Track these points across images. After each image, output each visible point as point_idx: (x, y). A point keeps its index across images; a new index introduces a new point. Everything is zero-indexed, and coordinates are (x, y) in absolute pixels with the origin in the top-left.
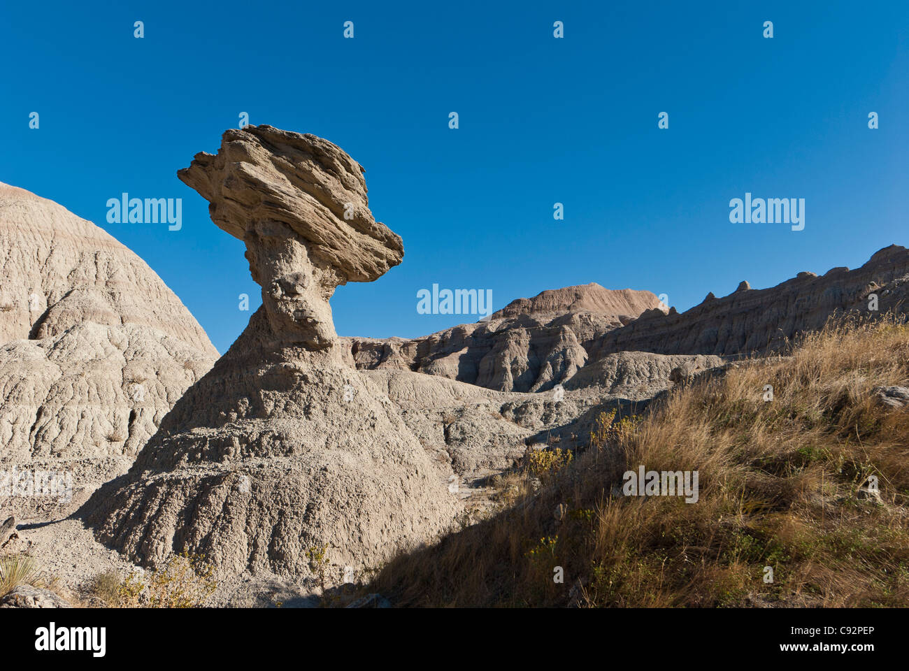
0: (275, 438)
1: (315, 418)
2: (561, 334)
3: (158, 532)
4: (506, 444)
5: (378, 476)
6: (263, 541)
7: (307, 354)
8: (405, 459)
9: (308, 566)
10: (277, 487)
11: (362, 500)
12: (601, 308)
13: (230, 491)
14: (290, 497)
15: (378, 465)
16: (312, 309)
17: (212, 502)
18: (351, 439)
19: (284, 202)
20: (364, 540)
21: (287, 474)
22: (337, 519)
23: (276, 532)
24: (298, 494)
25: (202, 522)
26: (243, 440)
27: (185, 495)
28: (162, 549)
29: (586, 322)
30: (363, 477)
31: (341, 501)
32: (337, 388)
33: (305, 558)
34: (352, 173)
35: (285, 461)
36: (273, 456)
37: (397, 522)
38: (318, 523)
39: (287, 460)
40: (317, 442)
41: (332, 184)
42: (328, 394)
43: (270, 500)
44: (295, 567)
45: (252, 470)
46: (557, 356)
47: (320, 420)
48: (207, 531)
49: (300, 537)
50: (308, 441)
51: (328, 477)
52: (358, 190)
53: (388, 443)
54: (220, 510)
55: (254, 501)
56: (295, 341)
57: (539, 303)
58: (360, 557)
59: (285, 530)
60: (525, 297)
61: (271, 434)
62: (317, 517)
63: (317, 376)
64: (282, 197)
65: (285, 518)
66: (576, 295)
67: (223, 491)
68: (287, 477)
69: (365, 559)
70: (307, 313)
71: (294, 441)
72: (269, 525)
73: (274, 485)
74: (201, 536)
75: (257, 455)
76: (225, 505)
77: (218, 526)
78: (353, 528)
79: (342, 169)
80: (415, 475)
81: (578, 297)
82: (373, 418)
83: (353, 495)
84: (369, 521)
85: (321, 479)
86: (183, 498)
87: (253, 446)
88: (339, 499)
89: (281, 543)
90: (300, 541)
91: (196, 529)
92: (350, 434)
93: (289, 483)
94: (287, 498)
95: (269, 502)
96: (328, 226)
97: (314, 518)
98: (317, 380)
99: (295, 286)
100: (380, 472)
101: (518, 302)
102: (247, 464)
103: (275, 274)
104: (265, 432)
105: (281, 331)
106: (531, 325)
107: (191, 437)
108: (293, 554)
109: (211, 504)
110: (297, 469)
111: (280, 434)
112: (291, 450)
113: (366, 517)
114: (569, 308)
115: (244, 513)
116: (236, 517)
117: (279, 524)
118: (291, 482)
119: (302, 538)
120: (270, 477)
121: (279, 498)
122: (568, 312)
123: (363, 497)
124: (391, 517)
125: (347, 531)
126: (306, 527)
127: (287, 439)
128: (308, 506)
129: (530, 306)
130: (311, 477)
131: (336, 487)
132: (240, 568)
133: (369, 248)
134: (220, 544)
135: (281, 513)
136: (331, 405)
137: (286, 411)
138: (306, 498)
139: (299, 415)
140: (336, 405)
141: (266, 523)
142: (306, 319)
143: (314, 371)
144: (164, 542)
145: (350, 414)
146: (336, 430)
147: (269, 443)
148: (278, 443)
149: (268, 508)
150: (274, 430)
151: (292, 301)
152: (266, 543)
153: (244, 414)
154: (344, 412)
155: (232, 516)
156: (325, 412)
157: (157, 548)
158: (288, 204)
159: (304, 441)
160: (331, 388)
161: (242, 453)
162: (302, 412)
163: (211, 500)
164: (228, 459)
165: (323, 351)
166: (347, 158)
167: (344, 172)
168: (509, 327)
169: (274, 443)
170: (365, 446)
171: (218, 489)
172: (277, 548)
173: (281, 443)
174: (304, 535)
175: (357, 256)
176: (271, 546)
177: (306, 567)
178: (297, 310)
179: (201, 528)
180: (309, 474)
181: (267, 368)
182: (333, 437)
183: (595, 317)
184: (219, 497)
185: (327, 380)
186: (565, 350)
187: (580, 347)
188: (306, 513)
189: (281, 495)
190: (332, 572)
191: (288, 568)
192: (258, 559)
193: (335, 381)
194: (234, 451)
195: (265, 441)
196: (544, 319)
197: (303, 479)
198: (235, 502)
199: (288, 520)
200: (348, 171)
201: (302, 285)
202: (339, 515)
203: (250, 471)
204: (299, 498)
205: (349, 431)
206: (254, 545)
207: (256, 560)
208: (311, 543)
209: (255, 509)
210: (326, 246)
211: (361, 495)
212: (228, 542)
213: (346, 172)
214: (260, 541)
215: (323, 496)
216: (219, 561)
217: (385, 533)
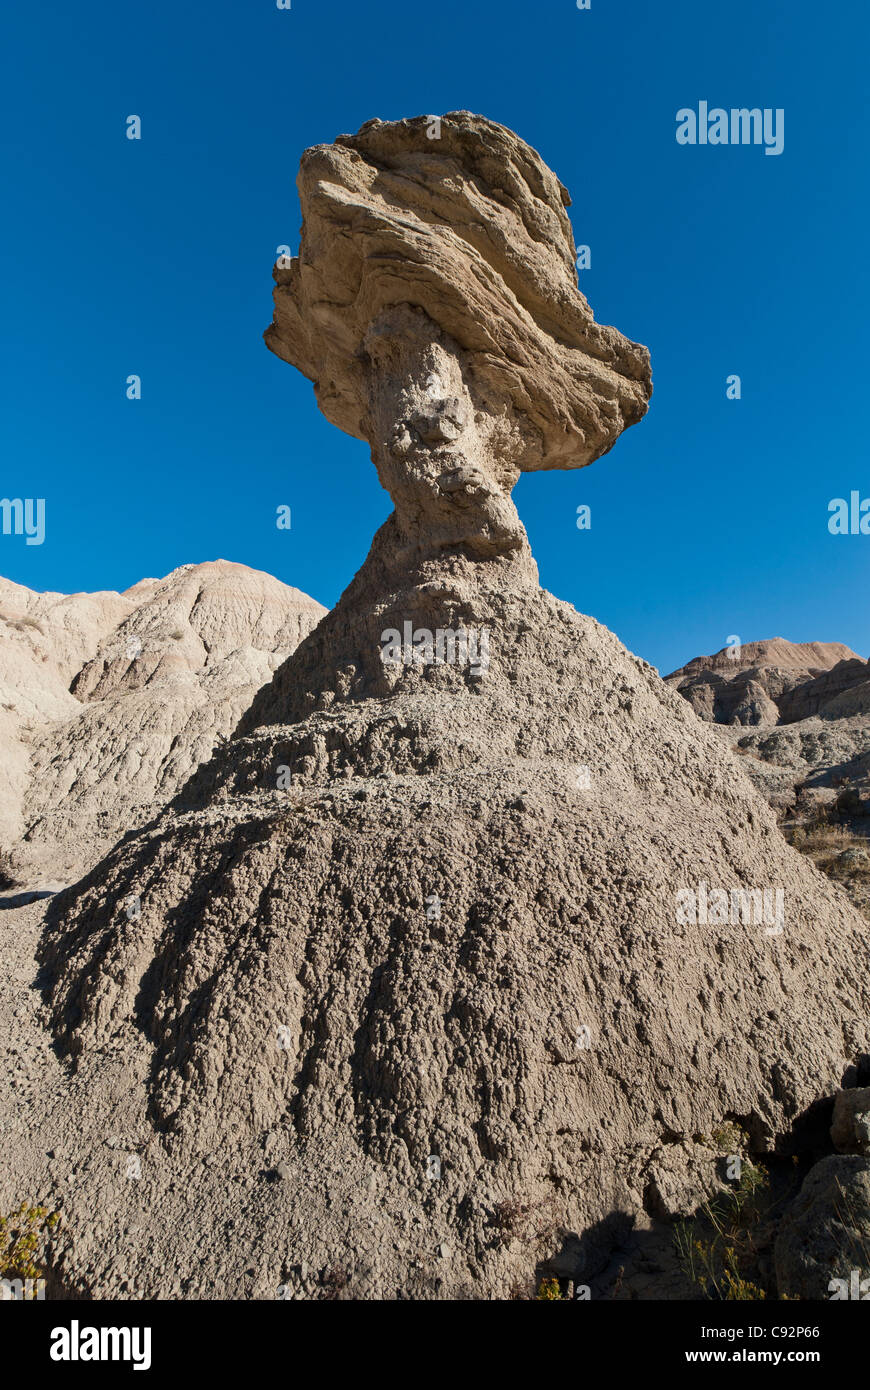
0: (399, 733)
1: (490, 689)
2: (748, 689)
3: (117, 957)
4: (764, 788)
5: (661, 827)
6: (344, 1016)
7: (470, 566)
8: (718, 783)
9: (472, 1138)
10: (391, 851)
11: (630, 896)
12: (788, 662)
13: (282, 859)
14: (423, 880)
15: (654, 800)
16: (474, 467)
17: (236, 884)
18: (578, 734)
19: (406, 241)
20: (655, 1033)
21: (419, 816)
22: (560, 958)
23: (379, 996)
24: (444, 873)
25: (206, 940)
26: (335, 740)
27: (198, 862)
28: (110, 1007)
29: (772, 675)
30: (622, 828)
31: (568, 899)
32: (536, 628)
33: (463, 1103)
34: (545, 199)
35: (417, 785)
36: (392, 774)
37: (738, 967)
38: (503, 971)
39: (423, 781)
40: (496, 740)
41: (506, 220)
42: (518, 640)
43: (372, 887)
44: (431, 1139)
45: (338, 805)
46: (746, 710)
47: (501, 693)
48: (211, 965)
49: (447, 1018)
50: (474, 738)
51: (526, 825)
52: (559, 242)
53: (668, 745)
54: (253, 907)
55: (333, 887)
56: (444, 540)
57: (720, 659)
58: (646, 1093)
59: (403, 988)
60: (706, 654)
61: (391, 724)
62: (500, 950)
63: (491, 604)
64: (402, 232)
65: (407, 944)
66: (759, 650)
67: (267, 857)
68: (418, 824)
69: (663, 1106)
70: (465, 474)
71: (440, 739)
72: (364, 964)
73: (384, 845)
74: (197, 979)
75: (359, 772)
76: (268, 893)
77: (237, 954)
78: (613, 990)
79: (524, 188)
80: (748, 825)
81: (762, 652)
82: (624, 689)
83: (604, 881)
84: (659, 964)
85: (509, 830)
86: (193, 871)
87: (351, 753)
88: (563, 892)
89: (391, 1034)
90: (449, 1033)
91: (190, 959)
92: (573, 723)
93: (422, 843)
94: (416, 883)
95: (368, 893)
96: (501, 308)
97: (491, 954)
98: (491, 613)
99: (436, 421)
100: (664, 813)
101: (698, 660)
102: (332, 792)
103: (400, 412)
104: (380, 722)
105: (415, 526)
106: (715, 681)
107: (251, 741)
108: (426, 1080)
109: (234, 889)
110: (445, 803)
111: (410, 723)
112: (433, 760)
113: (652, 953)
114: (753, 663)
115: (304, 921)
116: (281, 932)
117: (390, 965)
118: (428, 839)
119: (455, 1022)
120: (377, 825)
121: (393, 884)
122: (752, 667)
123: (634, 887)
124: (719, 950)
125: (595, 1002)
126: (468, 983)
127: (425, 734)
128: (472, 913)
129: (711, 664)
130: (480, 826)
131: (550, 854)
132: (270, 1105)
133: (584, 373)
134: (226, 1015)
135: (399, 929)
136: (524, 662)
137: (427, 680)
138: (468, 887)
139: (455, 686)
140: (535, 661)
141: (358, 957)
142: (464, 491)
143: (484, 595)
144: (122, 984)
145: (570, 682)
146: (539, 714)
147: (385, 743)
148: (405, 743)
149: (365, 911)
150: (399, 716)
151: (434, 457)
152: (349, 1026)
153: (346, 693)
154: (556, 677)
155: (273, 927)
156: (512, 676)
157: (99, 1002)
158: (415, 245)
159: (464, 737)
160: (523, 628)
161: (329, 768)
162: (462, 679)
163: (235, 878)
164: (301, 783)
165: (502, 558)
166: (533, 159)
167: (529, 197)
168: (692, 684)
169: (396, 745)
170: (613, 752)
171: (257, 852)
172: (377, 1049)
173: (412, 744)
174: (460, 1010)
175: (561, 385)
176: (364, 1037)
177: (465, 1141)
178: (446, 473)
179: (199, 955)
180: (476, 817)
181: (389, 601)
182: (535, 729)
183: (783, 672)
184: (256, 873)
185: (514, 611)
186: (753, 704)
187: (769, 700)
188: (467, 935)
189: (399, 875)
190: (558, 1157)
191: (406, 1136)
192: (323, 1080)
193: (532, 614)
194: (314, 765)
195: (377, 741)
196: (729, 676)
197: (460, 831)
198: (286, 888)
199: (416, 953)
200: (536, 196)
201: (452, 420)
202: (566, 944)
203: (333, 810)
204: (447, 886)
205: (570, 717)
206: (316, 1027)
207: (316, 1084)
208: (484, 1044)
209: (332, 913)
210: (499, 355)
211: (628, 883)
212: (248, 1010)
213: (533, 197)
214: (335, 1013)
215: (516, 880)
216: (212, 1077)
217: (712, 1004)
